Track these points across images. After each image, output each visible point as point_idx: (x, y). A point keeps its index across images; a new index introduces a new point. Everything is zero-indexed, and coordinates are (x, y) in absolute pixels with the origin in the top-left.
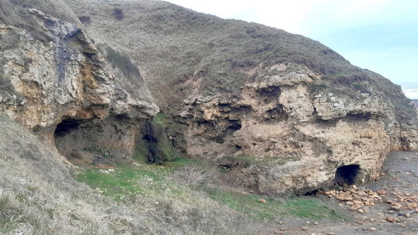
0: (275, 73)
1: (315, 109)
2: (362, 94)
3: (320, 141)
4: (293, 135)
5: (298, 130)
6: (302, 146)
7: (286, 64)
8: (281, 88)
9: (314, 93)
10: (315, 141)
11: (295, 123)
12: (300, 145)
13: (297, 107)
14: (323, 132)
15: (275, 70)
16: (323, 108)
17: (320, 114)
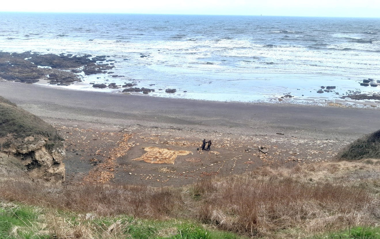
0: (29, 143)
1: (53, 158)
2: (62, 141)
3: (58, 174)
4: (46, 175)
5: (48, 172)
6: (50, 179)
7: (33, 136)
8: (35, 151)
9: (50, 150)
10: (56, 175)
11: (47, 168)
12: (49, 179)
13: (46, 160)
14: (58, 169)
15: (29, 141)
16: (57, 157)
17: (56, 161)
